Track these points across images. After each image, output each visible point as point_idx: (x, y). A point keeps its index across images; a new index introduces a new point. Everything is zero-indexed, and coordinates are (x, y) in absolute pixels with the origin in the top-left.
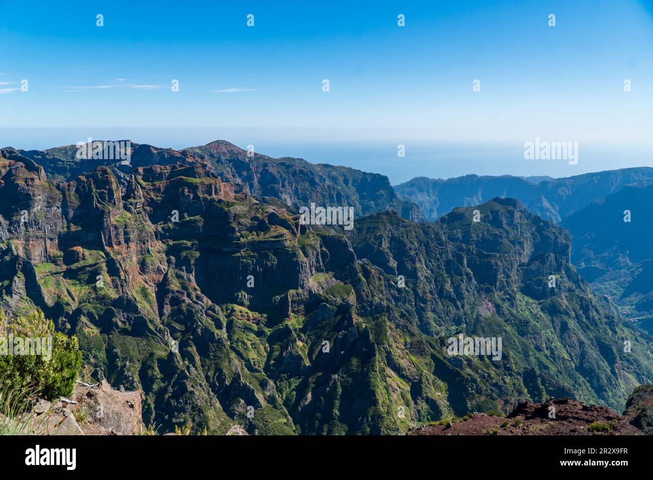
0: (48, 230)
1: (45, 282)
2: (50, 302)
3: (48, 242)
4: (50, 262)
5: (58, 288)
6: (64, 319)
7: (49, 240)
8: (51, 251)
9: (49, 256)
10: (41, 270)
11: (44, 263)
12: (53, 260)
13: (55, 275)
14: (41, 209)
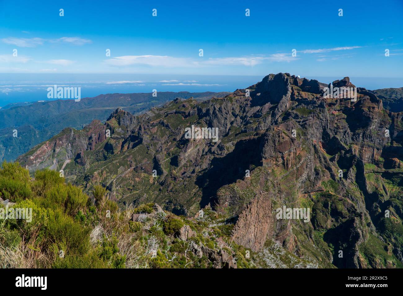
0: (377, 142)
1: (369, 176)
2: (370, 190)
3: (376, 151)
4: (374, 164)
5: (377, 182)
6: (377, 204)
7: (376, 149)
8: (376, 157)
9: (374, 160)
10: (368, 167)
11: (370, 164)
12: (377, 163)
13: (376, 173)
14: (375, 128)
